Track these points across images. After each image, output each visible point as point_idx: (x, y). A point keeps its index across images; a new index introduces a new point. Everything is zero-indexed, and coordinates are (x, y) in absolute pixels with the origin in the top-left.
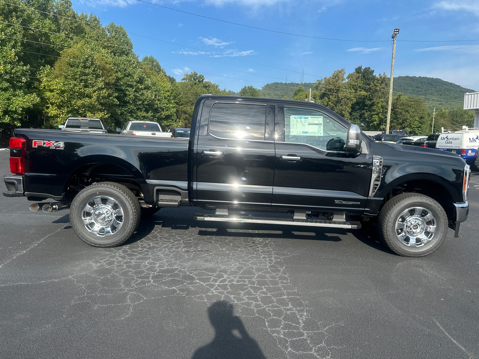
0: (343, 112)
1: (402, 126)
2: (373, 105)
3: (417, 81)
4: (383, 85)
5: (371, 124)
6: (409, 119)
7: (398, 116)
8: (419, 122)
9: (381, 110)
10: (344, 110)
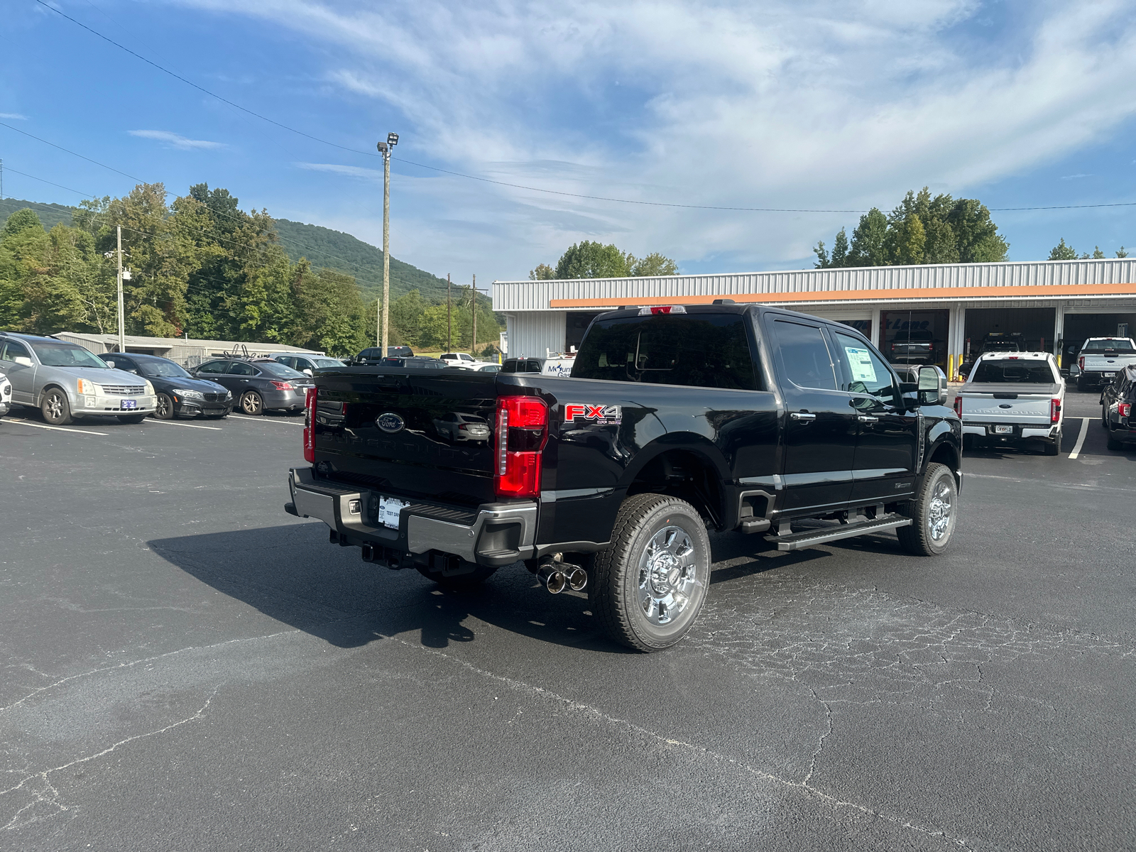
0: (170, 291)
1: (316, 334)
2: (243, 279)
3: (306, 235)
4: (264, 237)
5: (243, 326)
6: (329, 319)
7: (306, 311)
8: (351, 326)
9: (265, 294)
10: (170, 288)
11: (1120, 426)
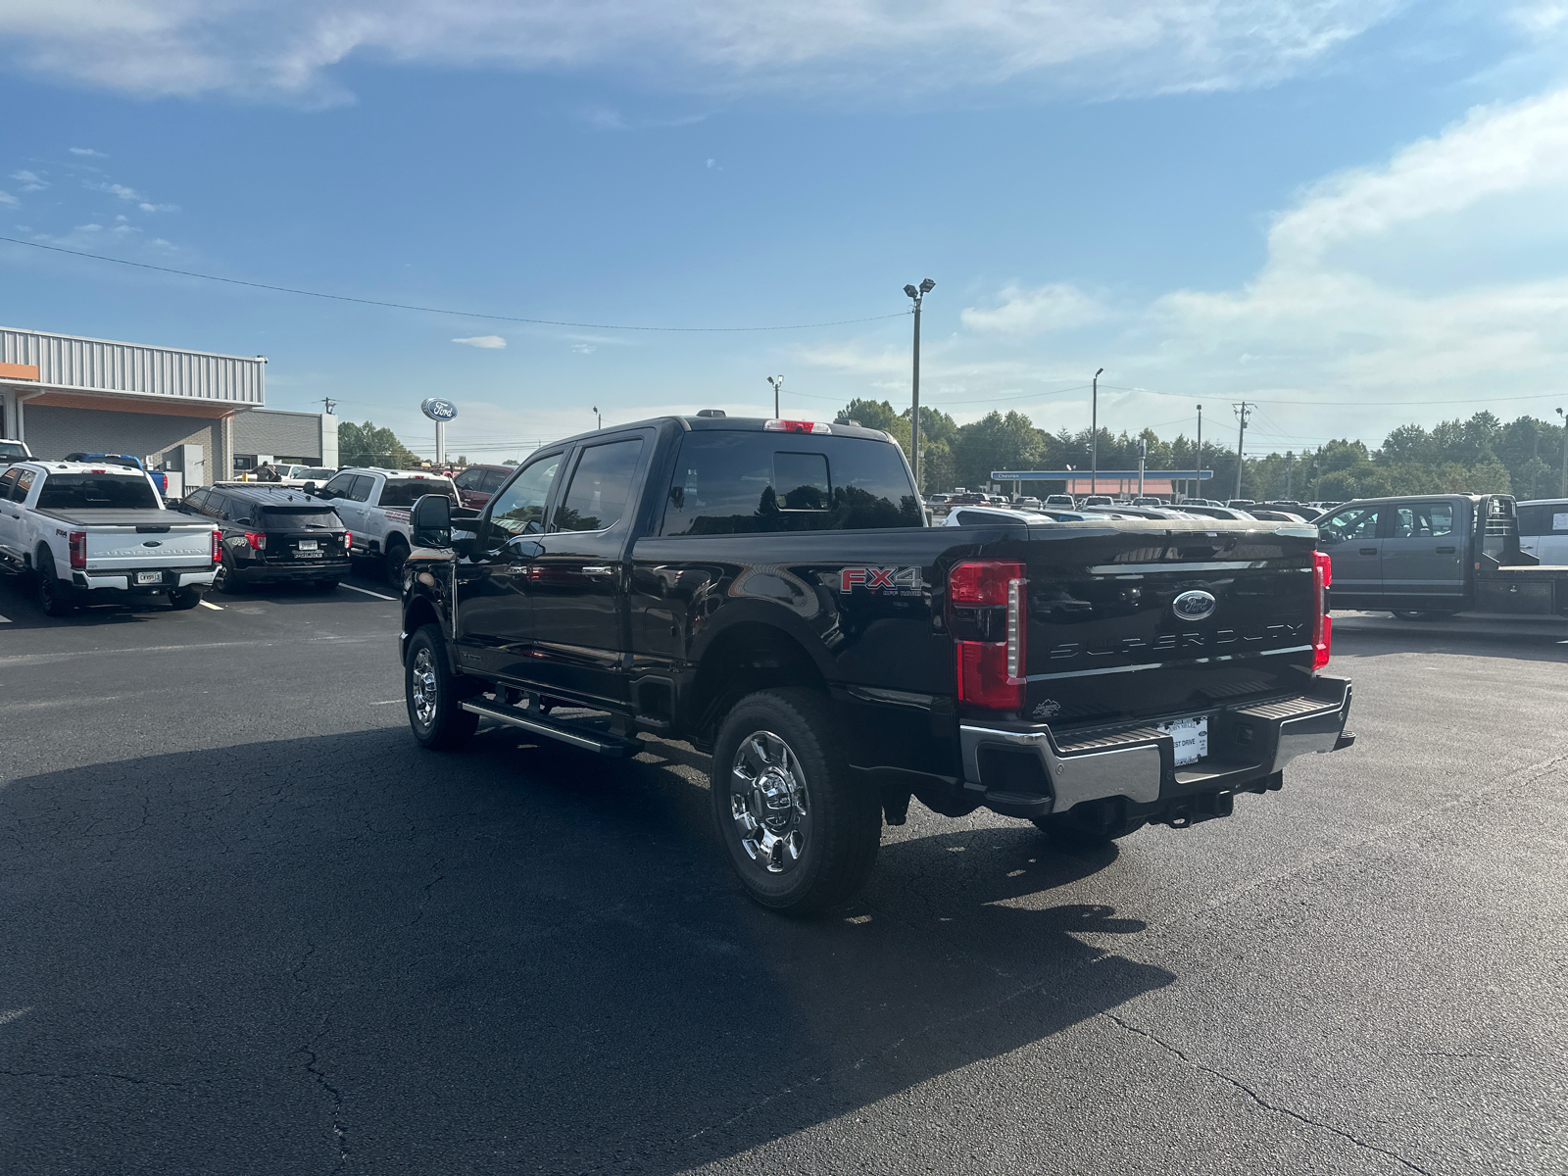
11: (252, 562)
